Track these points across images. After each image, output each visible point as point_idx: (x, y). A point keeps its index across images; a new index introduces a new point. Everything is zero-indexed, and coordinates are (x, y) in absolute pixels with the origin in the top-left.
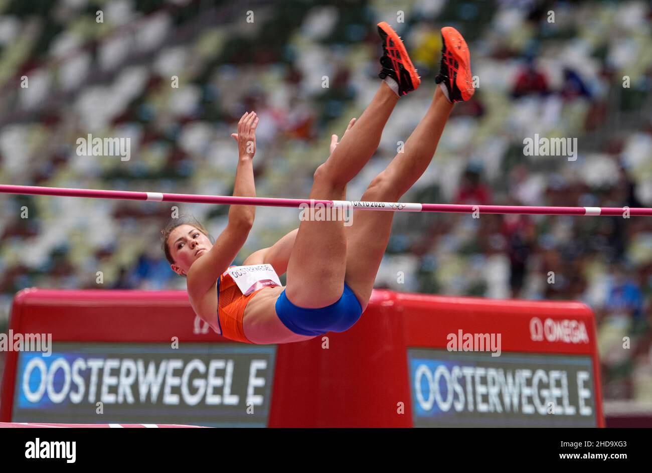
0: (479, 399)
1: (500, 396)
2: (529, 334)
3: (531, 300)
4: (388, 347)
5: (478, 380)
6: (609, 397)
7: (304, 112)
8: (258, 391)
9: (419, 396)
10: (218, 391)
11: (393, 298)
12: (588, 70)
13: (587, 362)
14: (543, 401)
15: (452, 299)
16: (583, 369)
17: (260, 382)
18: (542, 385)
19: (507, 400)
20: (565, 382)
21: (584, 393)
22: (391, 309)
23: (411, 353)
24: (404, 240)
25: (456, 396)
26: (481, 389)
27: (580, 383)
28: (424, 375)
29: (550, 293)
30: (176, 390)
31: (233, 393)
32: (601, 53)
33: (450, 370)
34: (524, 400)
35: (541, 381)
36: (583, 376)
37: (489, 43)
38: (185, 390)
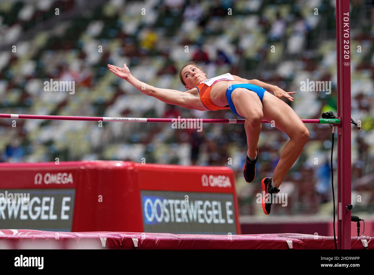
0: (177, 216)
1: (187, 214)
2: (201, 183)
3: (202, 166)
4: (131, 190)
5: (176, 206)
6: (242, 214)
7: (88, 73)
8: (66, 213)
9: (147, 215)
10: (47, 213)
11: (133, 165)
12: (229, 50)
13: (231, 196)
14: (209, 216)
15: (162, 165)
16: (229, 200)
17: (67, 208)
18: (209, 209)
19: (191, 217)
20: (220, 207)
21: (229, 212)
22: (132, 171)
23: (143, 193)
24: (138, 136)
25: (165, 214)
26: (178, 211)
27: (227, 208)
28: (149, 204)
29: (211, 162)
30: (26, 213)
31: (54, 214)
32: (235, 42)
33: (162, 201)
34: (199, 217)
35: (207, 206)
36: (229, 204)
37: (179, 37)
38: (30, 213)
